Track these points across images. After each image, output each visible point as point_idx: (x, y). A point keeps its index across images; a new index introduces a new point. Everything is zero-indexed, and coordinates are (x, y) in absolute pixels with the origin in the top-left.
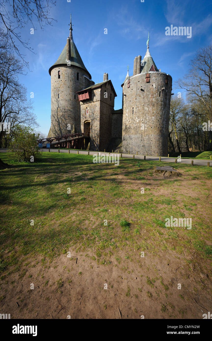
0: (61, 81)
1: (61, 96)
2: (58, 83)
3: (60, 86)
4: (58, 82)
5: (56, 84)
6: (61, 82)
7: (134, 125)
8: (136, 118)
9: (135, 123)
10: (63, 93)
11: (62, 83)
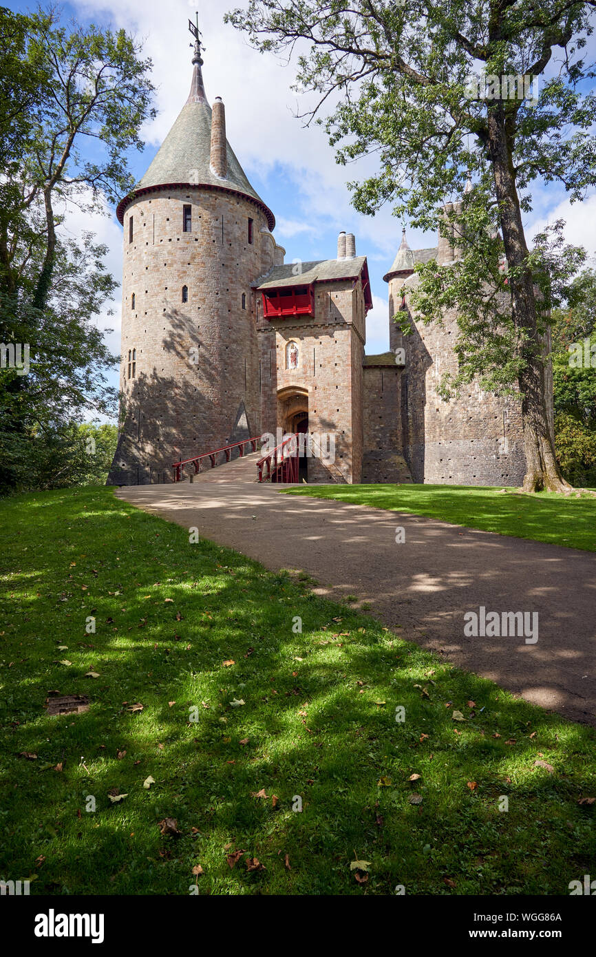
0: (196, 240)
1: (194, 296)
2: (183, 249)
3: (193, 258)
4: (181, 244)
5: (170, 247)
6: (197, 244)
7: (469, 409)
8: (476, 387)
9: (471, 402)
10: (202, 285)
11: (200, 250)
